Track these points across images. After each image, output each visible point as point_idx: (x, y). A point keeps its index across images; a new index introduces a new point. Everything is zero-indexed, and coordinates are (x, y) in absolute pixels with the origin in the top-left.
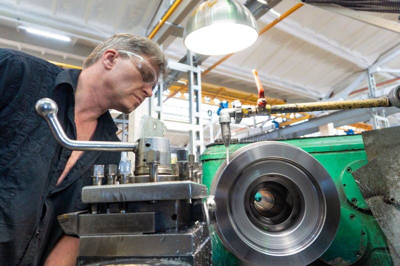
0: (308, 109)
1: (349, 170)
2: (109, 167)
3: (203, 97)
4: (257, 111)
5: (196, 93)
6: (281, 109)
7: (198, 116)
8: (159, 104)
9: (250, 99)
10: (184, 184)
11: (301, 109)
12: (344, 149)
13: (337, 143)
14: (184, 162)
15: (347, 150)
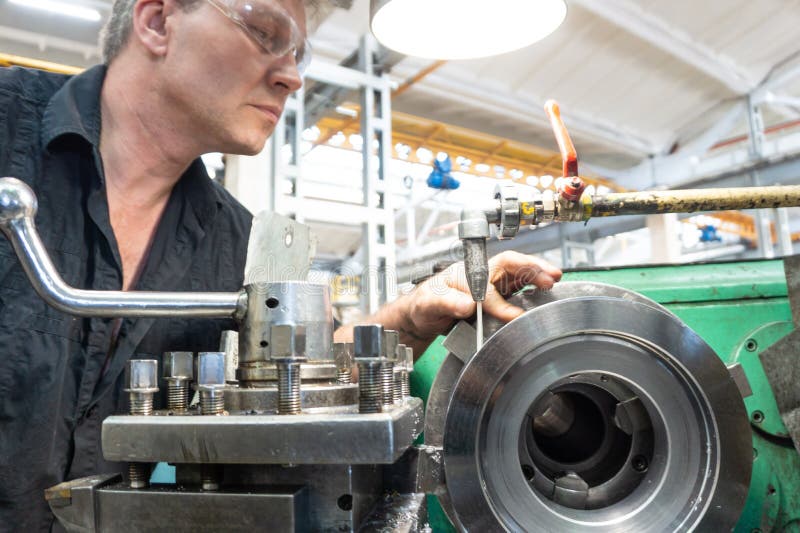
0: (681, 206)
1: (750, 345)
2: (170, 358)
3: (394, 144)
4: (556, 208)
5: (379, 135)
6: (617, 205)
7: (381, 189)
8: (294, 162)
9: (500, 150)
10: (373, 424)
11: (665, 205)
12: (742, 295)
13: (726, 281)
14: (373, 361)
15: (747, 299)
